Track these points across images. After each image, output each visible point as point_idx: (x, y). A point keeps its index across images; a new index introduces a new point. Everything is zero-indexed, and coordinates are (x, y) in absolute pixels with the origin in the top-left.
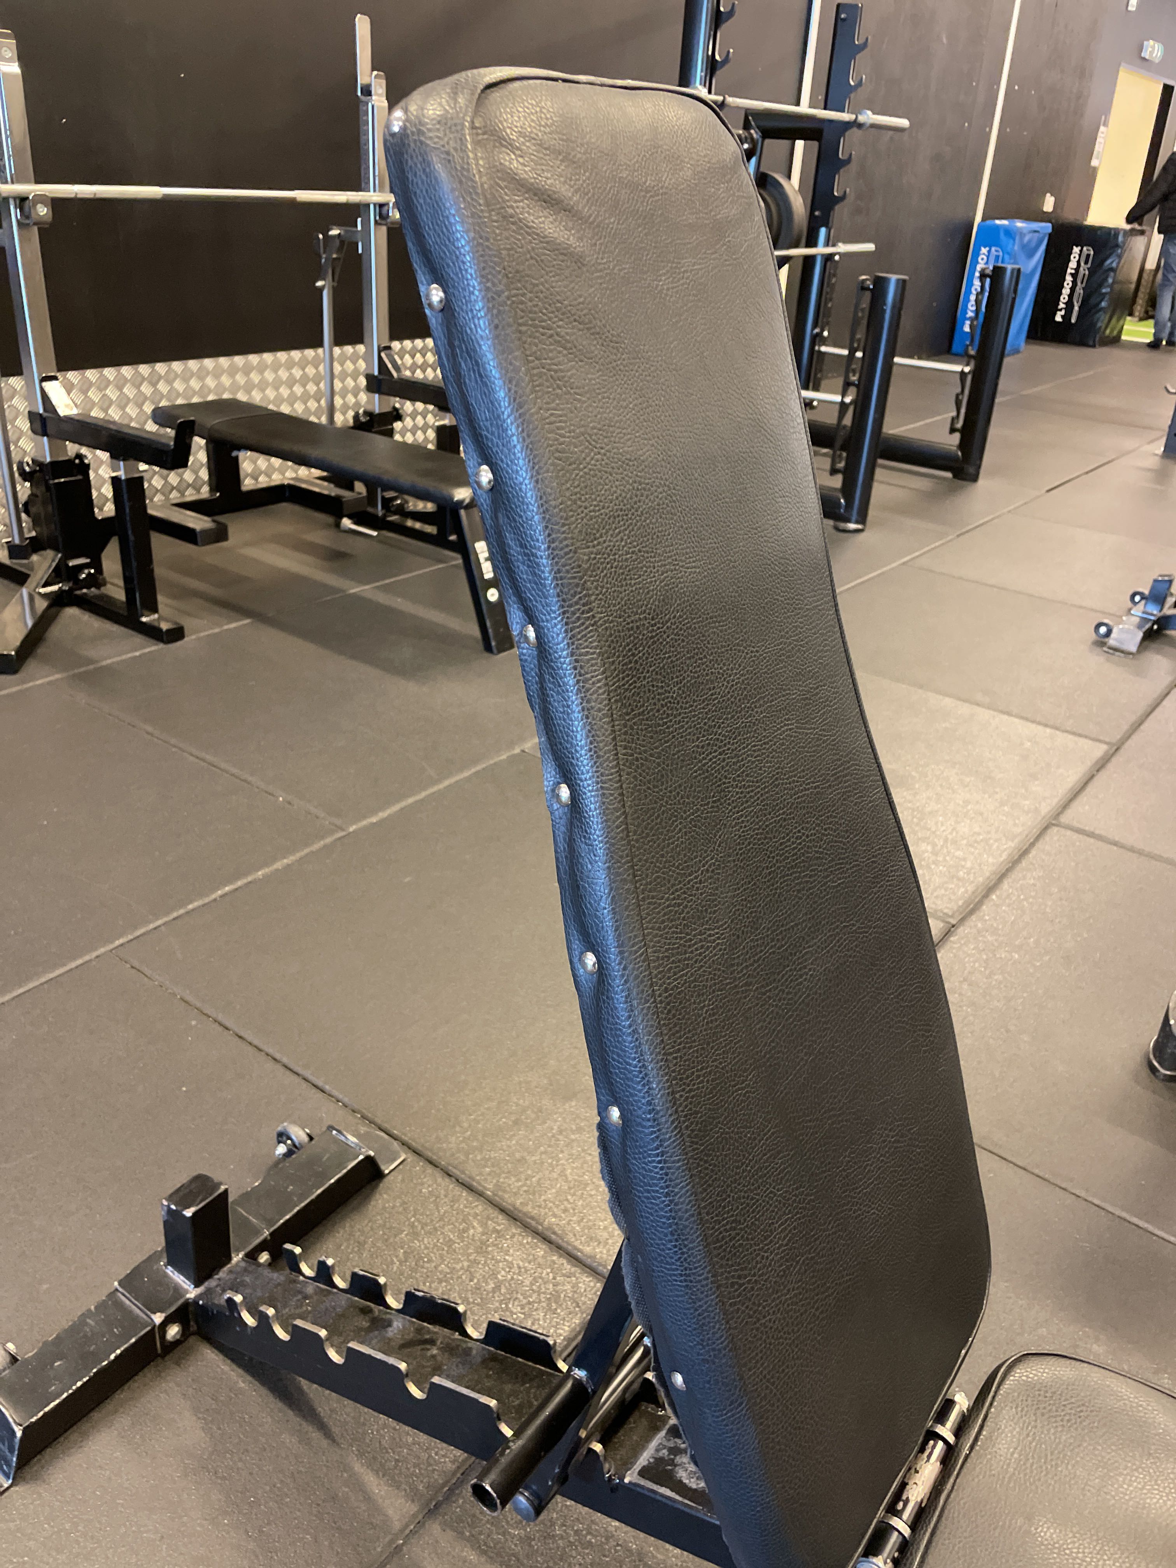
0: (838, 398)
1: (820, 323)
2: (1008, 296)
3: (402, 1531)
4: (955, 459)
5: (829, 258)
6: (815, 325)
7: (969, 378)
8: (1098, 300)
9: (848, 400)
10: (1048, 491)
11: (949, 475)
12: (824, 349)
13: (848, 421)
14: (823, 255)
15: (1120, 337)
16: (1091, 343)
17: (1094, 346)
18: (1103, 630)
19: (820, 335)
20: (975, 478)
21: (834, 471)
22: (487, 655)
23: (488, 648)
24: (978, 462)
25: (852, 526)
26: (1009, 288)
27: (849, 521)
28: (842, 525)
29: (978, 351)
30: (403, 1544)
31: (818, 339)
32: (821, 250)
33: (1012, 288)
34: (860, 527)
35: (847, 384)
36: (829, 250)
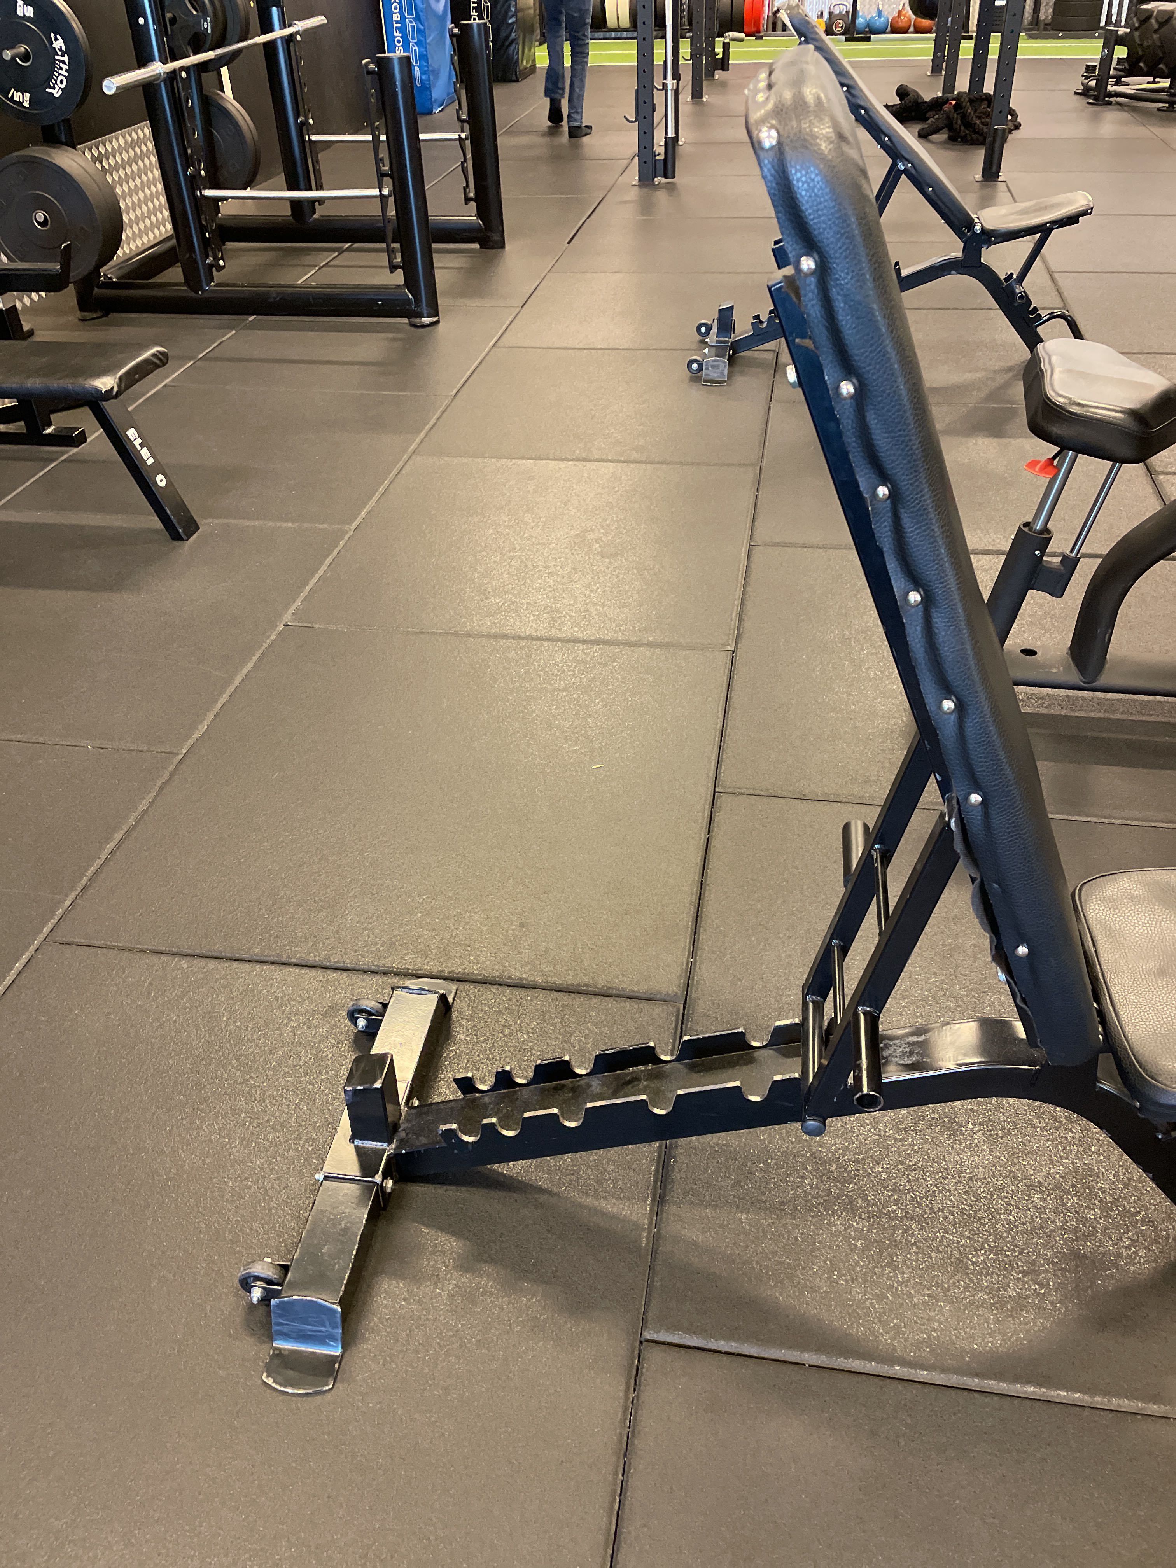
0: (376, 192)
1: (302, 111)
2: (482, 54)
3: (650, 1223)
4: (478, 229)
5: (290, 39)
6: (297, 116)
7: (468, 143)
8: (508, 32)
9: (385, 192)
10: (569, 243)
11: (477, 246)
12: (314, 138)
13: (392, 213)
14: (281, 38)
15: (535, 65)
16: (514, 78)
17: (517, 81)
18: (695, 366)
19: (305, 123)
20: (503, 246)
21: (393, 268)
22: (177, 543)
23: (176, 537)
24: (500, 228)
25: (426, 320)
26: (481, 45)
27: (421, 316)
28: (417, 321)
29: (469, 115)
30: (658, 1231)
31: (304, 128)
32: (278, 33)
33: (484, 45)
34: (435, 319)
35: (381, 175)
36: (288, 31)
